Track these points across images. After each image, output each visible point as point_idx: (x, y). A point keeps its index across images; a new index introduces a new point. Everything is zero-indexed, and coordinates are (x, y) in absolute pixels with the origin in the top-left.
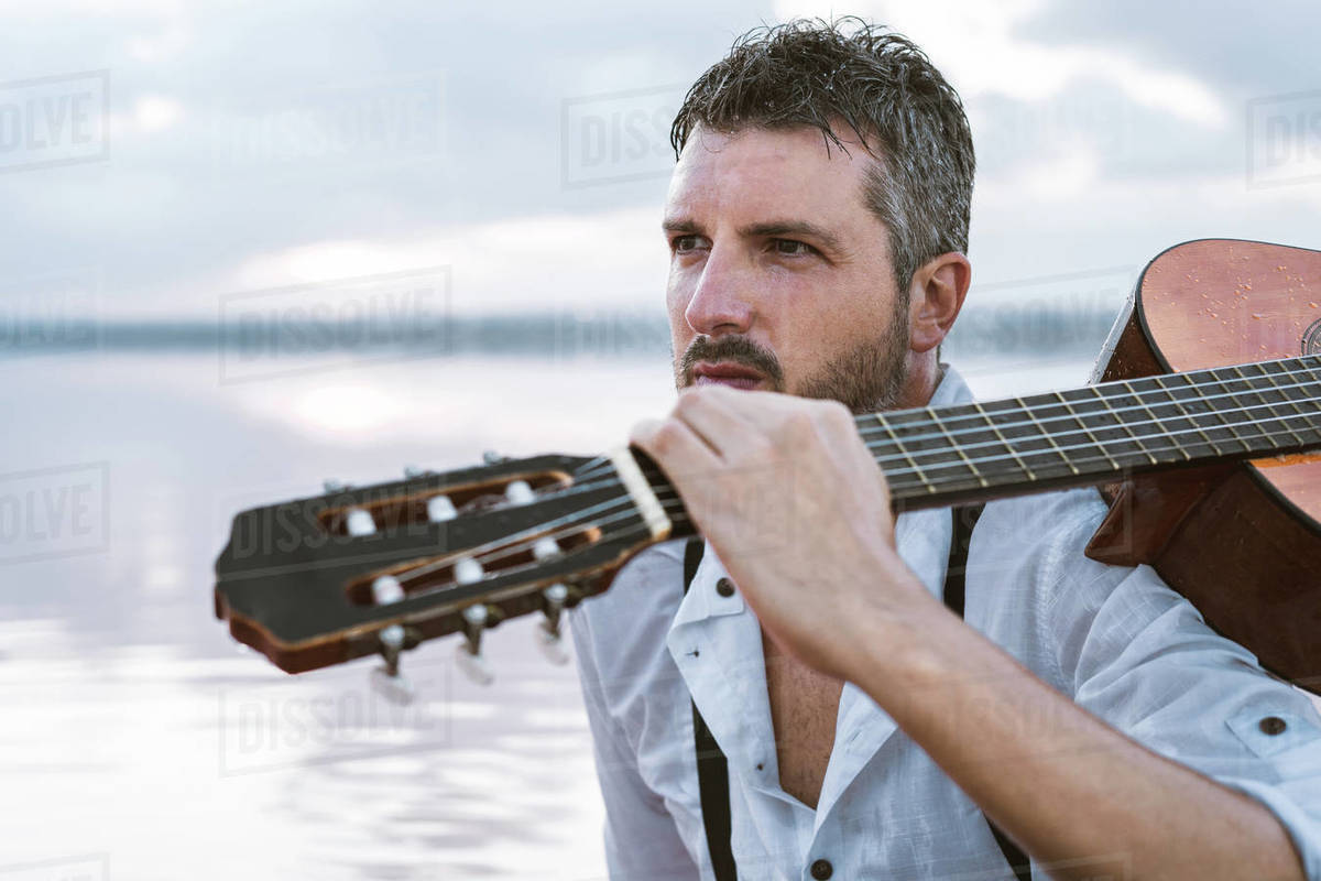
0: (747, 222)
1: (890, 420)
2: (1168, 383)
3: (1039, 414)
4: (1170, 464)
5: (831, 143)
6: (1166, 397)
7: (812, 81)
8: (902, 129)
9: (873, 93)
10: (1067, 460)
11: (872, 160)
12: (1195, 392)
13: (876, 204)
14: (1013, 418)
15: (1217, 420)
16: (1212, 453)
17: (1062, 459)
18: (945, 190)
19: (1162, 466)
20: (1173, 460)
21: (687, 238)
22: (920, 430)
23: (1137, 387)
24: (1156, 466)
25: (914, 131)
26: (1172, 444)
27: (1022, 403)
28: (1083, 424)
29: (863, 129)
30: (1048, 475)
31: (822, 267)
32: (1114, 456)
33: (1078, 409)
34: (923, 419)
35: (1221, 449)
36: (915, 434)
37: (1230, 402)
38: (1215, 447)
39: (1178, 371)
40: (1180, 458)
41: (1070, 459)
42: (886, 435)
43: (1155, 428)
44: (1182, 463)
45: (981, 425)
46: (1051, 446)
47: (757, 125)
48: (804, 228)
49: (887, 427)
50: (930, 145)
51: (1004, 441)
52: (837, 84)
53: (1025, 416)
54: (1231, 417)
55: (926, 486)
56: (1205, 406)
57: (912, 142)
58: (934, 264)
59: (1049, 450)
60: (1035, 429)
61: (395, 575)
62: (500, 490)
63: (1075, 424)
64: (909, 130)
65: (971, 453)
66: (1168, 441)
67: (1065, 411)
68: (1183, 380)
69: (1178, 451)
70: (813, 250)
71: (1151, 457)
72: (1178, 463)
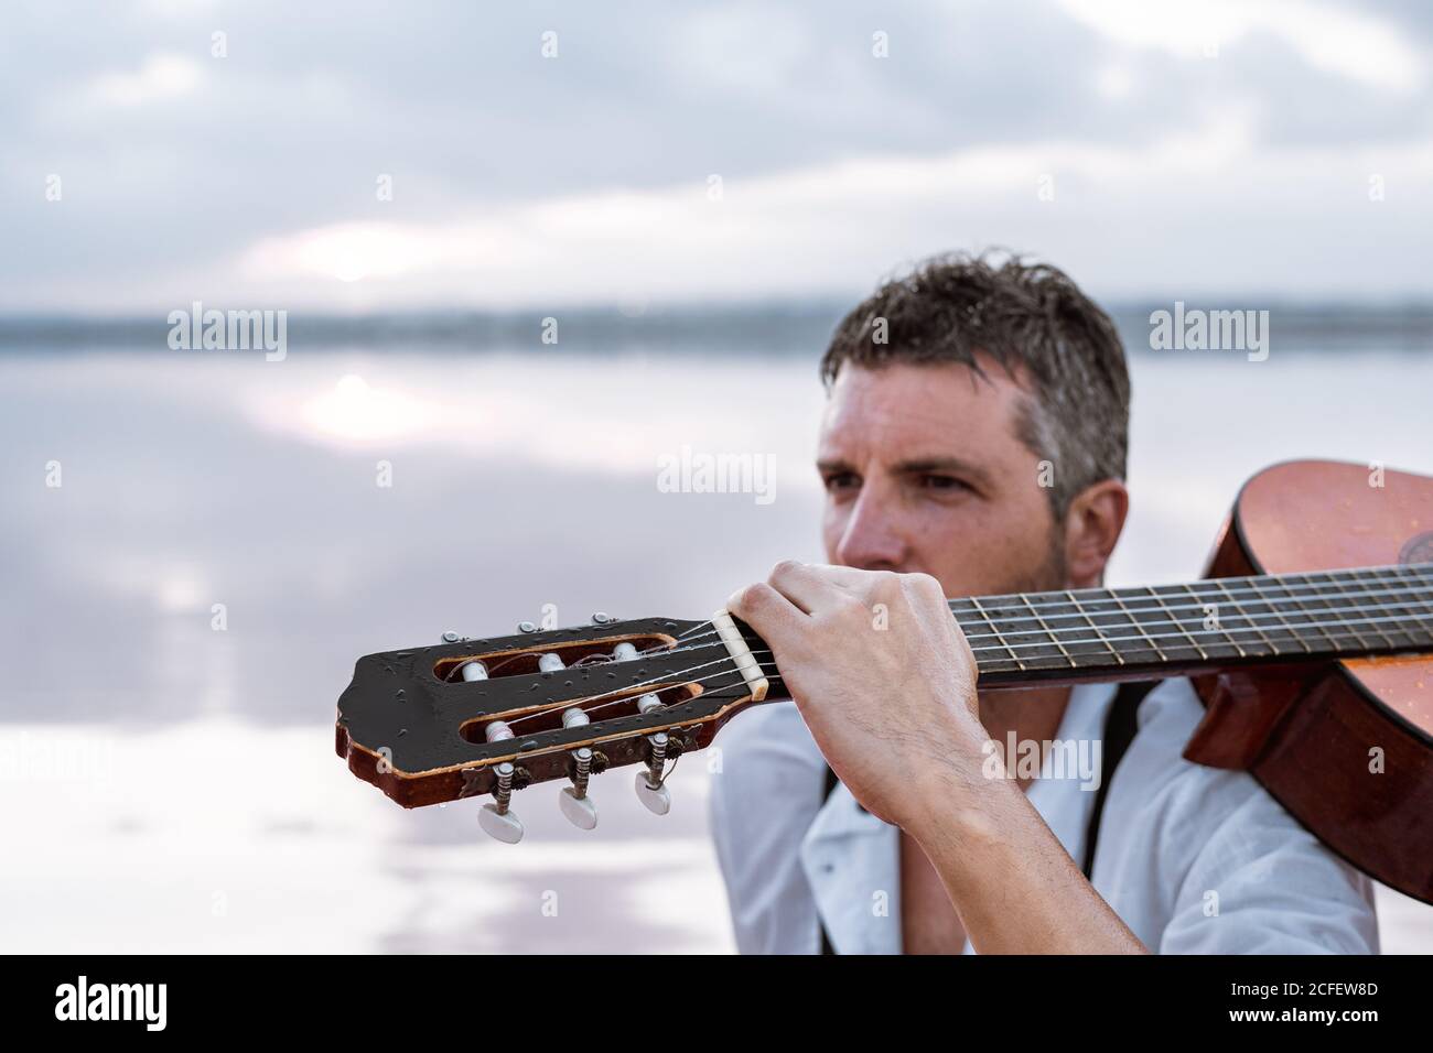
0: (896, 459)
1: (983, 603)
2: (1260, 584)
3: (1129, 605)
4: (1259, 657)
5: (978, 377)
6: (1257, 596)
7: (958, 315)
8: (1050, 360)
9: (1020, 325)
10: (1155, 647)
11: (1021, 393)
12: (1287, 594)
13: (1027, 436)
14: (1104, 607)
15: (1307, 619)
16: (1301, 650)
17: (1150, 646)
18: (1097, 417)
19: (1251, 659)
20: (1261, 654)
21: (841, 478)
22: (1013, 614)
23: (1229, 586)
24: (1244, 658)
25: (1064, 362)
26: (1261, 638)
27: (1114, 595)
28: (1173, 616)
29: (1011, 362)
30: (1136, 660)
31: (975, 501)
32: (1203, 645)
33: (1168, 602)
34: (1017, 604)
35: (1311, 646)
36: (1008, 617)
37: (1322, 604)
38: (1305, 644)
39: (1271, 574)
40: (1269, 652)
41: (1158, 646)
42: (979, 616)
43: (1245, 623)
44: (1271, 658)
45: (1073, 612)
46: (1141, 634)
47: (904, 362)
48: (952, 464)
49: (980, 608)
50: (1080, 375)
51: (1094, 627)
52: (983, 317)
53: (1117, 606)
54: (1321, 617)
55: (1016, 664)
56: (1296, 606)
57: (1061, 372)
58: (1090, 494)
59: (1139, 637)
60: (1126, 618)
61: (506, 719)
62: (609, 649)
63: (1166, 616)
64: (1057, 360)
65: (1060, 637)
66: (1256, 635)
67: (1156, 603)
68: (1276, 582)
69: (1266, 645)
70: (965, 486)
71: (1239, 649)
72: (1266, 657)
